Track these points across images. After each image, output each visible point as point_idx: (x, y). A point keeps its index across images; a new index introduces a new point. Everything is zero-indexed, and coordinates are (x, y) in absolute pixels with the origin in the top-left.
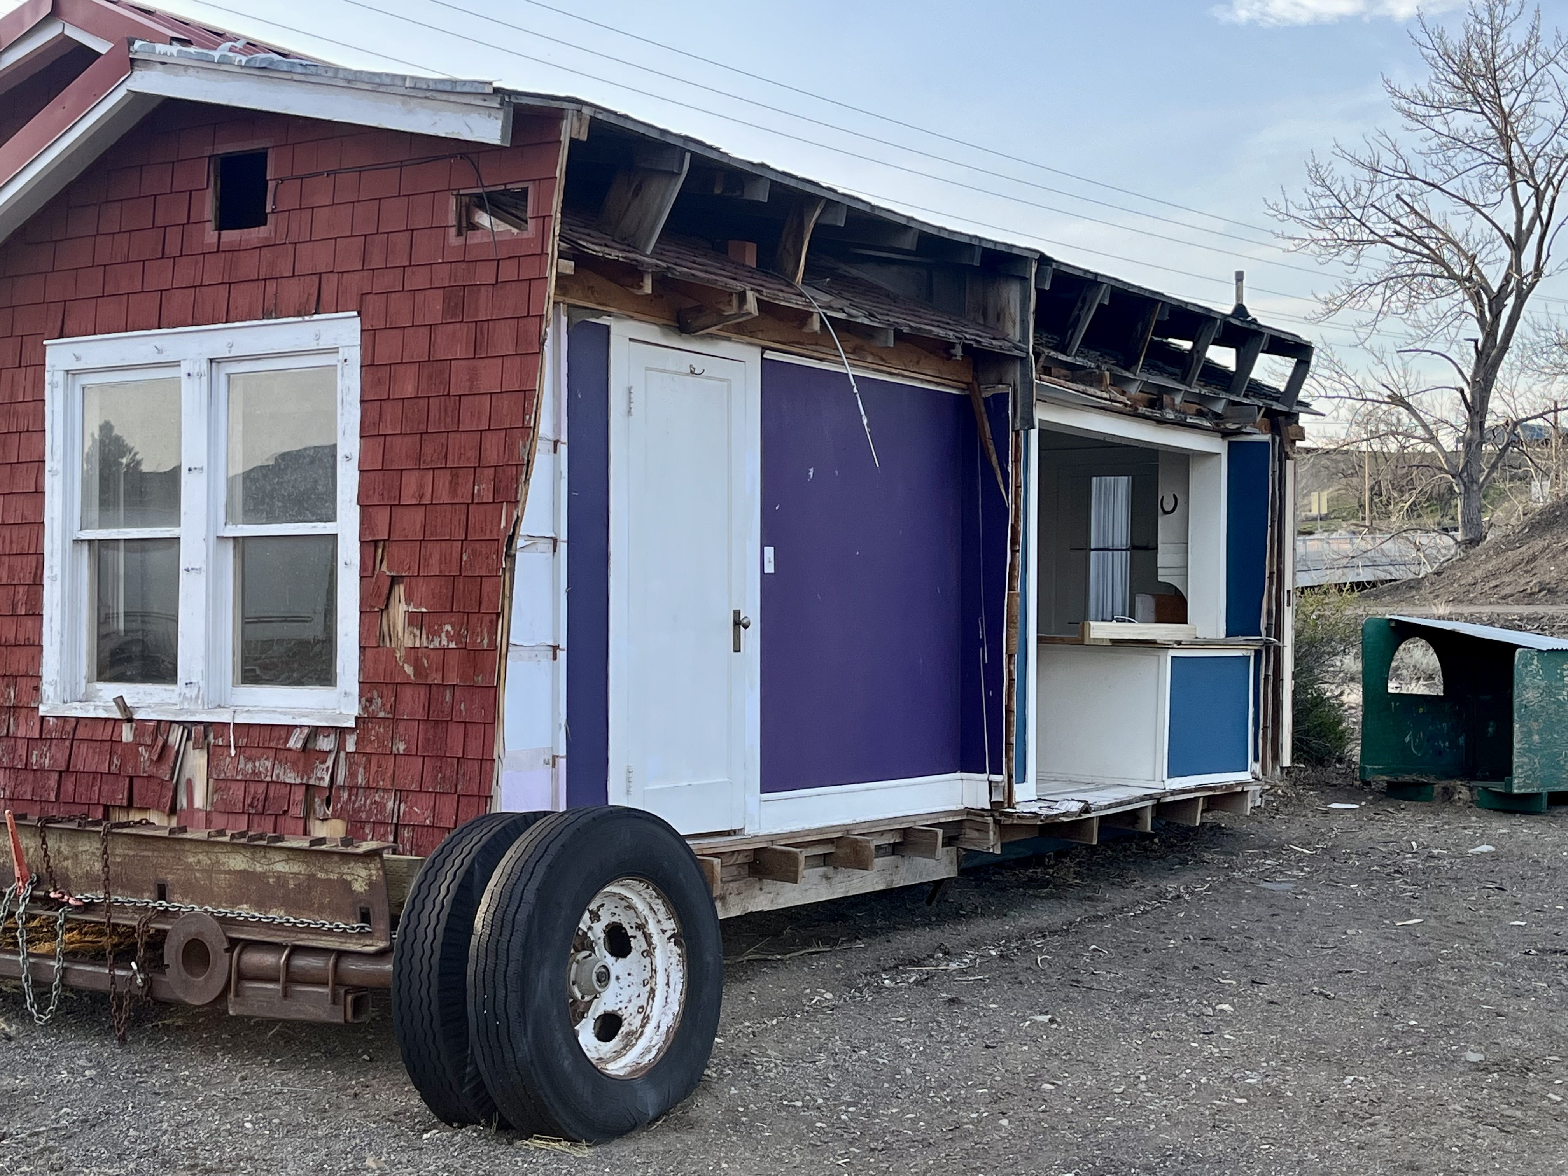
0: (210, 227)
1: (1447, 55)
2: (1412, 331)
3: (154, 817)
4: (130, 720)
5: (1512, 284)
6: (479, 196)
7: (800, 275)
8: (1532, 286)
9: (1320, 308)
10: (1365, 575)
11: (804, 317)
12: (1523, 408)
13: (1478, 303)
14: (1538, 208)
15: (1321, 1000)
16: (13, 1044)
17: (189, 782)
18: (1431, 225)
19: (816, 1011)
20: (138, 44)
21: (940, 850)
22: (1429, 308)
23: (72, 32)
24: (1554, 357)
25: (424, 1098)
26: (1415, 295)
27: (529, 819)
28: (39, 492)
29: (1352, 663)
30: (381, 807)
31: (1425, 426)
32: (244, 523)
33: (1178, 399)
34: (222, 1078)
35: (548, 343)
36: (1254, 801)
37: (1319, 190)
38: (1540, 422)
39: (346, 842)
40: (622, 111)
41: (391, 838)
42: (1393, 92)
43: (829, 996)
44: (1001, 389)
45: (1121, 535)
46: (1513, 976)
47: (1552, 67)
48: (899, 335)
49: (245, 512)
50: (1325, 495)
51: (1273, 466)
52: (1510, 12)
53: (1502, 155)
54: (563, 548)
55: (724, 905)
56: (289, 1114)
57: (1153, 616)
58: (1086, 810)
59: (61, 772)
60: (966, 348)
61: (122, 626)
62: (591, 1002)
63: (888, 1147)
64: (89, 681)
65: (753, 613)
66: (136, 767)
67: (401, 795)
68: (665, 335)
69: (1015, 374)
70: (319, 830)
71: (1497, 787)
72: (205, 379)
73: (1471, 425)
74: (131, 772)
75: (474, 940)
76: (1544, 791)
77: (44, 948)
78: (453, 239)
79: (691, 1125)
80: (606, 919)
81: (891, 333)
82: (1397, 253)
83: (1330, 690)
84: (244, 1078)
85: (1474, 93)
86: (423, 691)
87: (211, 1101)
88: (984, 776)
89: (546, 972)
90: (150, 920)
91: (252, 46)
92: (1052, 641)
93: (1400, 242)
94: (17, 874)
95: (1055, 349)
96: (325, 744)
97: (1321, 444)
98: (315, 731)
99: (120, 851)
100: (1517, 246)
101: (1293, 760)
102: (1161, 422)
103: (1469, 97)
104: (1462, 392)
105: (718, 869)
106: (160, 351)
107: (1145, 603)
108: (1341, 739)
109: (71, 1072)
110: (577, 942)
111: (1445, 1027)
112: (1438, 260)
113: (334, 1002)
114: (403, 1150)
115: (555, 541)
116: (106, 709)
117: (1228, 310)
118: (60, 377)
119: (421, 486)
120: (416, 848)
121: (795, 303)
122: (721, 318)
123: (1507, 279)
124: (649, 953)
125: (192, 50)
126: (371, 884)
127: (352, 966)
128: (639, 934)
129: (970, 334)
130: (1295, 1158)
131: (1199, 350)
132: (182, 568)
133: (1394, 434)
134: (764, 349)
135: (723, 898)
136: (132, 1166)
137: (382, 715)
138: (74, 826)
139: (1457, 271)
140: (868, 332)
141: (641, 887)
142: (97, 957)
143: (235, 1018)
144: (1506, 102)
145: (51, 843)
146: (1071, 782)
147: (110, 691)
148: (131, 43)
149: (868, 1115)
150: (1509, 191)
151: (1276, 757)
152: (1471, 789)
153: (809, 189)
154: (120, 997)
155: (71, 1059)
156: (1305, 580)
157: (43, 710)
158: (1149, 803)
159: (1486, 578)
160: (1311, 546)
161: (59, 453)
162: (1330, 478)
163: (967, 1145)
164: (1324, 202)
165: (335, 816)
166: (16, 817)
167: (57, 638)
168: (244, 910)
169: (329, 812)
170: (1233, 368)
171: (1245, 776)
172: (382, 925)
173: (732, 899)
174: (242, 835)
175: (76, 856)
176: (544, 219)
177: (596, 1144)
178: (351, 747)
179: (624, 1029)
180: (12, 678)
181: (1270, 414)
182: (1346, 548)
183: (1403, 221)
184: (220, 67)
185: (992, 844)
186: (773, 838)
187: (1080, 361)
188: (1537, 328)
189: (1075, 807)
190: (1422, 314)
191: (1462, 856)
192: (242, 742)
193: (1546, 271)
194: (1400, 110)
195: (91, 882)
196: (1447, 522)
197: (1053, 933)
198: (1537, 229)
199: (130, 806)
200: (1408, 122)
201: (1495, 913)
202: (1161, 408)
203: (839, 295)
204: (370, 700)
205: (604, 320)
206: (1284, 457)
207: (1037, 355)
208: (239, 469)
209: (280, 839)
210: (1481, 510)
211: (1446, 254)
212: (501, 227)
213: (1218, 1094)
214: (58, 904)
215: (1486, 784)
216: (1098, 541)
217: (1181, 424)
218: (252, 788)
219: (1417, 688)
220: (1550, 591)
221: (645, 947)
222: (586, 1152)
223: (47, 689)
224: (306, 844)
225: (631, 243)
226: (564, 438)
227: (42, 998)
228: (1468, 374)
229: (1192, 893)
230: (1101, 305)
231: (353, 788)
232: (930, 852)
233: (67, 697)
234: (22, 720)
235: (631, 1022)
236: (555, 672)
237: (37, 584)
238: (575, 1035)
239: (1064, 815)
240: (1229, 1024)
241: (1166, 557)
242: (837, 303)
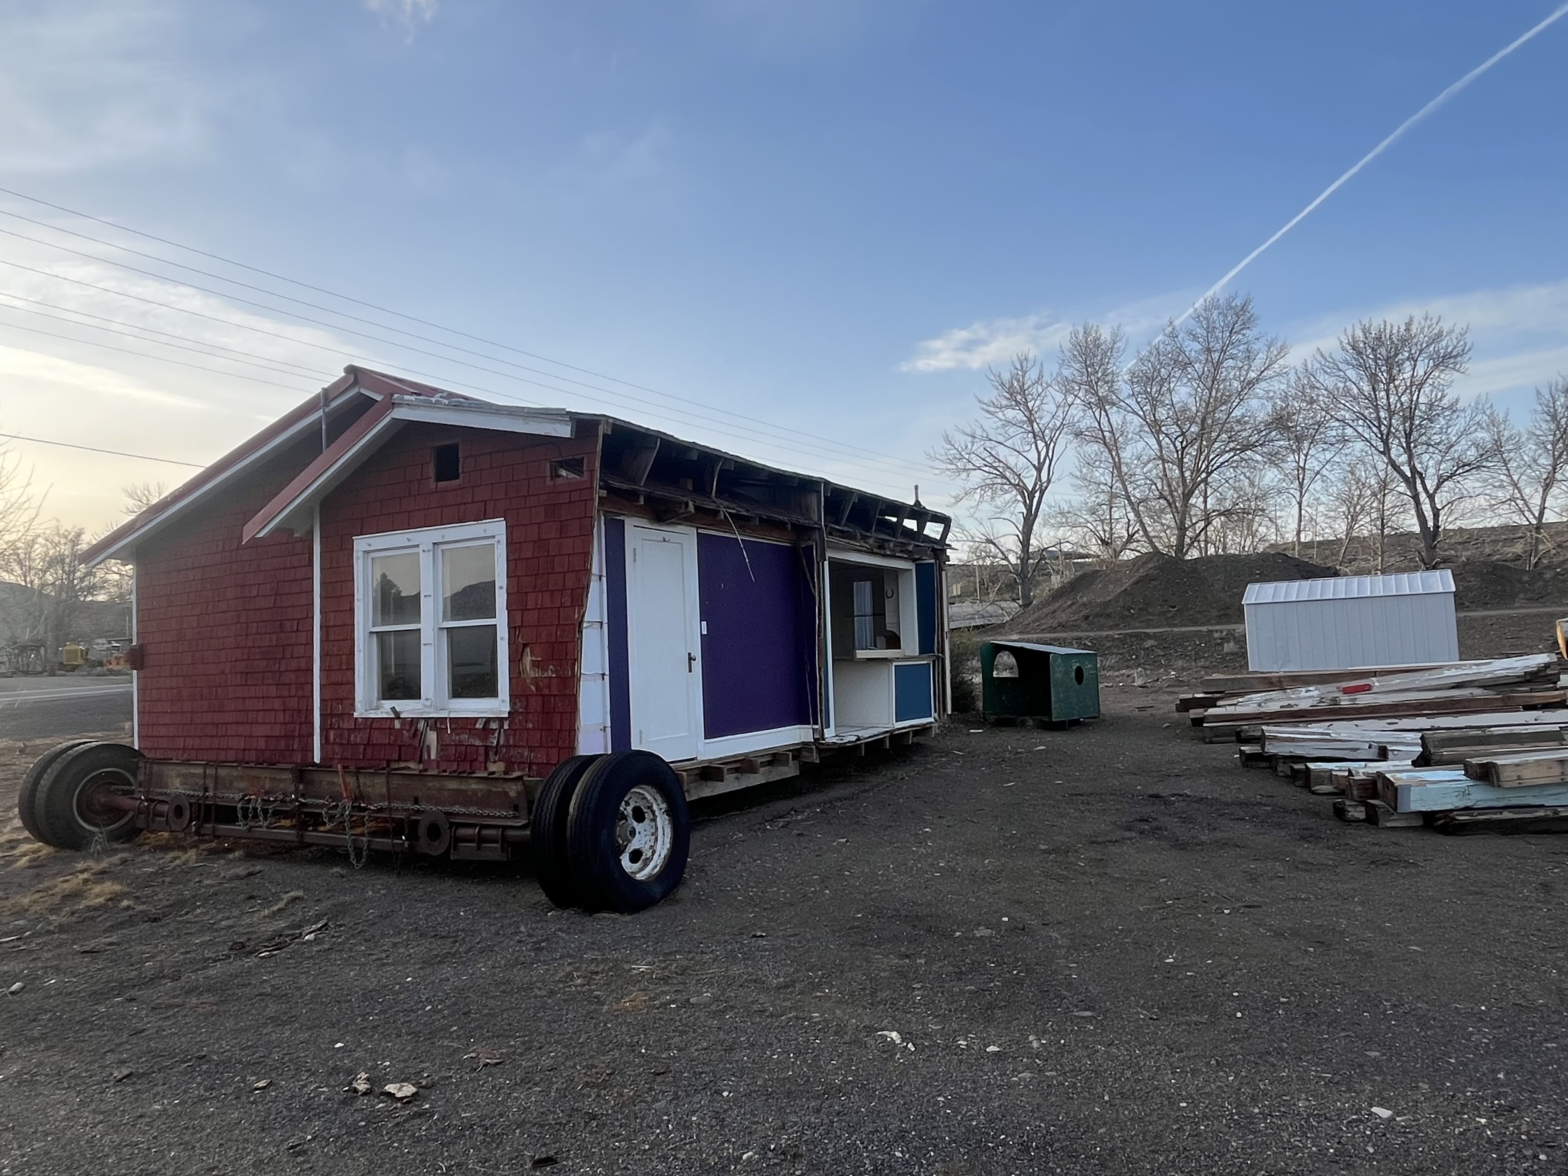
0: (432, 481)
1: (1002, 384)
2: (994, 509)
3: (412, 765)
4: (399, 718)
5: (1038, 487)
6: (561, 462)
7: (714, 492)
8: (1046, 488)
9: (953, 500)
10: (979, 622)
11: (716, 513)
12: (1046, 542)
13: (1024, 497)
14: (1047, 452)
15: (972, 824)
16: (344, 879)
17: (428, 747)
18: (1000, 461)
19: (735, 843)
20: (396, 396)
21: (791, 762)
22: (1001, 499)
23: (364, 391)
24: (1058, 519)
25: (547, 895)
26: (994, 492)
27: (592, 759)
28: (352, 610)
29: (976, 663)
30: (522, 755)
31: (1002, 553)
32: (452, 620)
33: (892, 545)
34: (448, 891)
35: (595, 529)
36: (935, 731)
37: (949, 447)
38: (1053, 549)
39: (506, 773)
40: (627, 420)
41: (527, 769)
42: (980, 401)
43: (741, 835)
44: (810, 543)
45: (869, 610)
46: (1059, 808)
47: (1049, 388)
48: (761, 519)
49: (452, 616)
50: (959, 586)
51: (936, 574)
52: (1029, 365)
53: (1030, 429)
54: (605, 626)
55: (689, 795)
56: (481, 907)
57: (885, 646)
58: (859, 739)
59: (365, 745)
60: (793, 524)
61: (393, 671)
62: (626, 845)
63: (773, 906)
64: (379, 699)
65: (697, 653)
66: (402, 741)
67: (531, 748)
68: (652, 524)
69: (816, 536)
70: (492, 768)
71: (1046, 719)
72: (431, 553)
73: (1023, 551)
74: (399, 743)
75: (569, 818)
76: (1067, 719)
77: (359, 830)
78: (549, 482)
79: (677, 902)
80: (632, 805)
81: (757, 519)
82: (987, 474)
83: (967, 677)
84: (459, 890)
85: (1016, 401)
86: (540, 698)
87: (443, 902)
88: (810, 726)
89: (605, 832)
90: (411, 815)
91: (451, 395)
92: (838, 660)
93: (986, 469)
94: (345, 795)
95: (833, 523)
96: (494, 726)
97: (956, 563)
98: (488, 720)
99: (395, 782)
100: (1039, 470)
101: (952, 710)
102: (885, 556)
103: (1014, 403)
104: (1018, 536)
105: (685, 777)
106: (409, 540)
107: (881, 640)
108: (974, 699)
109: (373, 892)
110: (619, 816)
111: (1029, 834)
112: (1004, 477)
113: (502, 851)
114: (538, 922)
115: (601, 623)
116: (387, 713)
117: (912, 503)
118: (361, 554)
119: (536, 600)
120: (539, 774)
121: (712, 507)
122: (676, 515)
123: (1035, 485)
124: (654, 820)
125: (421, 397)
126: (519, 793)
127: (510, 833)
128: (649, 811)
129: (795, 518)
130: (964, 900)
131: (900, 522)
132: (422, 643)
133: (989, 557)
134: (698, 528)
135: (688, 791)
136: (405, 937)
137: (521, 710)
138: (372, 771)
139: (1013, 481)
140: (747, 519)
141: (649, 788)
142: (384, 833)
143: (456, 861)
144: (1030, 405)
145: (361, 780)
146: (851, 727)
147: (388, 704)
148: (392, 395)
149: (762, 892)
150: (1033, 445)
151: (945, 710)
152: (1033, 720)
153: (715, 453)
154: (396, 853)
155: (373, 885)
156: (953, 625)
157: (356, 715)
158: (888, 735)
159: (1033, 622)
160: (955, 609)
161: (361, 591)
162: (961, 577)
163: (811, 904)
164: (952, 452)
165: (500, 760)
166: (344, 767)
167: (362, 680)
168: (456, 809)
169: (497, 758)
170: (916, 529)
171: (931, 720)
172: (524, 812)
173: (693, 791)
174: (455, 771)
175: (373, 786)
176: (592, 471)
177: (632, 914)
178: (506, 727)
179: (643, 857)
180: (341, 700)
181: (934, 550)
182: (970, 610)
183: (987, 459)
184: (436, 406)
185: (815, 758)
186: (711, 761)
187: (846, 529)
188: (1050, 507)
189: (854, 739)
190: (999, 501)
191: (1030, 752)
192: (453, 726)
193: (1053, 480)
194: (983, 409)
195: (382, 798)
196: (1015, 596)
197: (845, 799)
198: (1047, 461)
199: (399, 760)
200: (989, 416)
201: (1048, 778)
202: (884, 549)
203: (732, 502)
204: (515, 704)
205: (621, 518)
206: (941, 570)
207: (826, 526)
208: (448, 594)
209: (474, 773)
210: (1030, 590)
211: (1008, 474)
212: (572, 476)
213: (926, 872)
214: (365, 809)
215: (1040, 717)
216: (858, 611)
217: (893, 556)
218: (459, 748)
219: (1006, 674)
220: (1063, 626)
221: (652, 817)
222: (628, 918)
223: (358, 705)
224: (486, 775)
225: (634, 481)
226: (604, 574)
227: (359, 856)
228: (1021, 528)
229: (909, 777)
230: (854, 503)
231: (507, 746)
232: (786, 763)
233: (367, 708)
234: (346, 720)
235: (647, 853)
236: (604, 686)
237: (352, 654)
238: (620, 860)
239: (849, 742)
240: (930, 838)
241: (889, 619)
242: (731, 506)
